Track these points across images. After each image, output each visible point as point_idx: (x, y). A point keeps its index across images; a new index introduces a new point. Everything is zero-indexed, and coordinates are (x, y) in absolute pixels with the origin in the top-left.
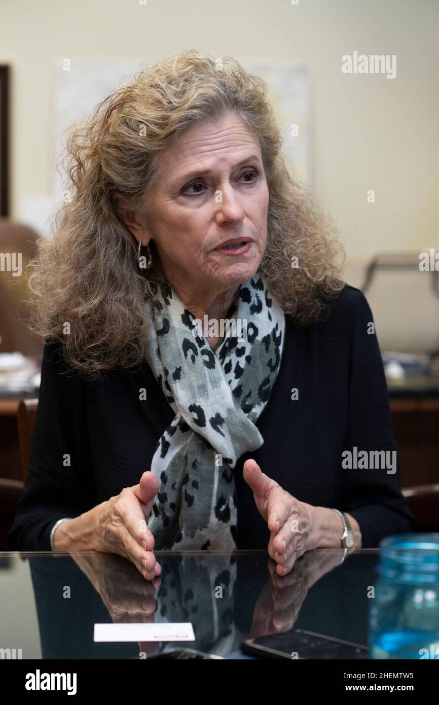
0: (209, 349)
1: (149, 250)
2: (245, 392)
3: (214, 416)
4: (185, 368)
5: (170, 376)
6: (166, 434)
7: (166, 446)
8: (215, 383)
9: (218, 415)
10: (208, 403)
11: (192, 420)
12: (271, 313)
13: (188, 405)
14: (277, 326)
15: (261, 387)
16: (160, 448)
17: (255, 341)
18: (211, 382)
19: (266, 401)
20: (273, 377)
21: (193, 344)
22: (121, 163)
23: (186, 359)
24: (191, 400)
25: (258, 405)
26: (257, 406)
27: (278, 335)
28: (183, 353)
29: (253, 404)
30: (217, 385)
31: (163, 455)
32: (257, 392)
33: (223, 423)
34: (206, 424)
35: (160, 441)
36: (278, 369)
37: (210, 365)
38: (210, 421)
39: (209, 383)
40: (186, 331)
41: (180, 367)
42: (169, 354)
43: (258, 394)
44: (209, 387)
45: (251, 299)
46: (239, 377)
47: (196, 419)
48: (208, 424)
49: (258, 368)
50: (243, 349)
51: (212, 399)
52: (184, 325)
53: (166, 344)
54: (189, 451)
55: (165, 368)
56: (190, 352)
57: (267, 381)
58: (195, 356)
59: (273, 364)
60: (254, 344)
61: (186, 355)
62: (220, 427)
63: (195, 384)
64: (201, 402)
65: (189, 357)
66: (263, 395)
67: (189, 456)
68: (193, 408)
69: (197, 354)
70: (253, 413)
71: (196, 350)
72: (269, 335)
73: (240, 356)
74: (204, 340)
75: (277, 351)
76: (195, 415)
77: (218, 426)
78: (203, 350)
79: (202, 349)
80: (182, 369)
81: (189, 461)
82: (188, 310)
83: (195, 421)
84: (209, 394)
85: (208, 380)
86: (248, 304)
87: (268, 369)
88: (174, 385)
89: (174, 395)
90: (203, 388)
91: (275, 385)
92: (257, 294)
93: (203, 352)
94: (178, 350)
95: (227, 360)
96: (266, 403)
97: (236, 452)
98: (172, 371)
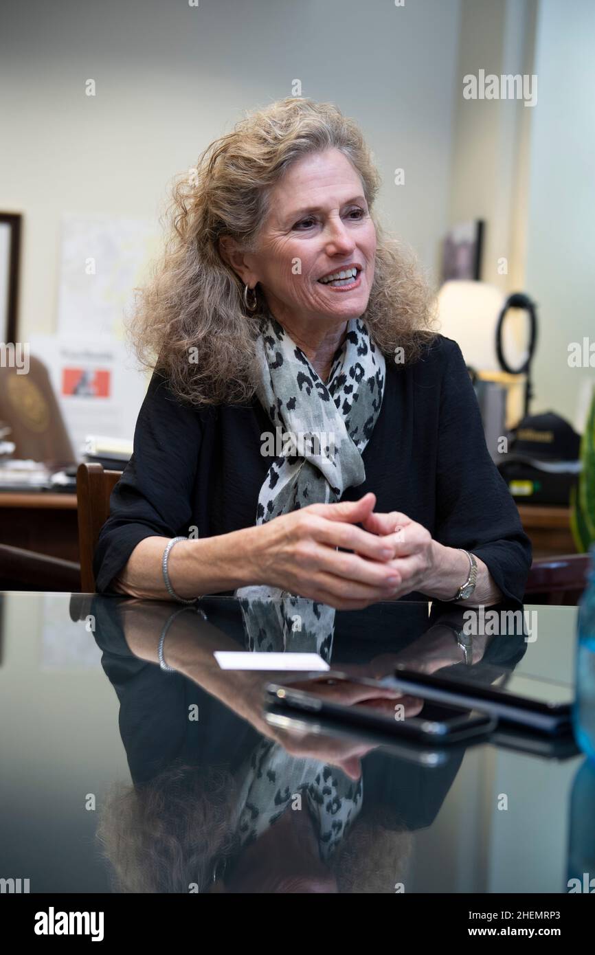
0: (323, 384)
1: (254, 293)
2: (353, 427)
4: (300, 399)
5: (283, 407)
6: (274, 465)
7: (275, 478)
12: (375, 358)
14: (379, 370)
15: (366, 425)
16: (269, 479)
17: (362, 381)
18: (326, 413)
19: (369, 439)
20: (376, 417)
21: (307, 378)
22: (231, 203)
23: (301, 390)
24: (307, 430)
25: (363, 441)
27: (380, 377)
28: (298, 385)
29: (358, 439)
30: (333, 416)
31: (272, 485)
32: (363, 429)
35: (269, 472)
36: (379, 411)
37: (325, 398)
39: (324, 414)
40: (300, 365)
41: (295, 398)
42: (282, 386)
43: (362, 432)
44: (325, 417)
45: (358, 342)
46: (347, 413)
49: (363, 406)
50: (351, 387)
52: (296, 359)
53: (280, 376)
54: (299, 481)
55: (278, 399)
56: (305, 385)
57: (370, 420)
58: (310, 389)
59: (376, 404)
60: (361, 383)
61: (301, 387)
63: (311, 414)
65: (304, 389)
66: (367, 432)
67: (300, 485)
69: (312, 387)
70: (359, 447)
71: (311, 383)
72: (373, 377)
73: (348, 393)
74: (317, 375)
75: (379, 392)
78: (318, 384)
79: (316, 382)
80: (297, 400)
81: (299, 490)
82: (300, 348)
84: (325, 425)
85: (323, 411)
86: (356, 345)
87: (373, 408)
88: (288, 414)
90: (318, 418)
92: (362, 338)
93: (318, 386)
94: (293, 382)
95: (336, 396)
96: (368, 441)
97: (344, 484)
98: (285, 402)
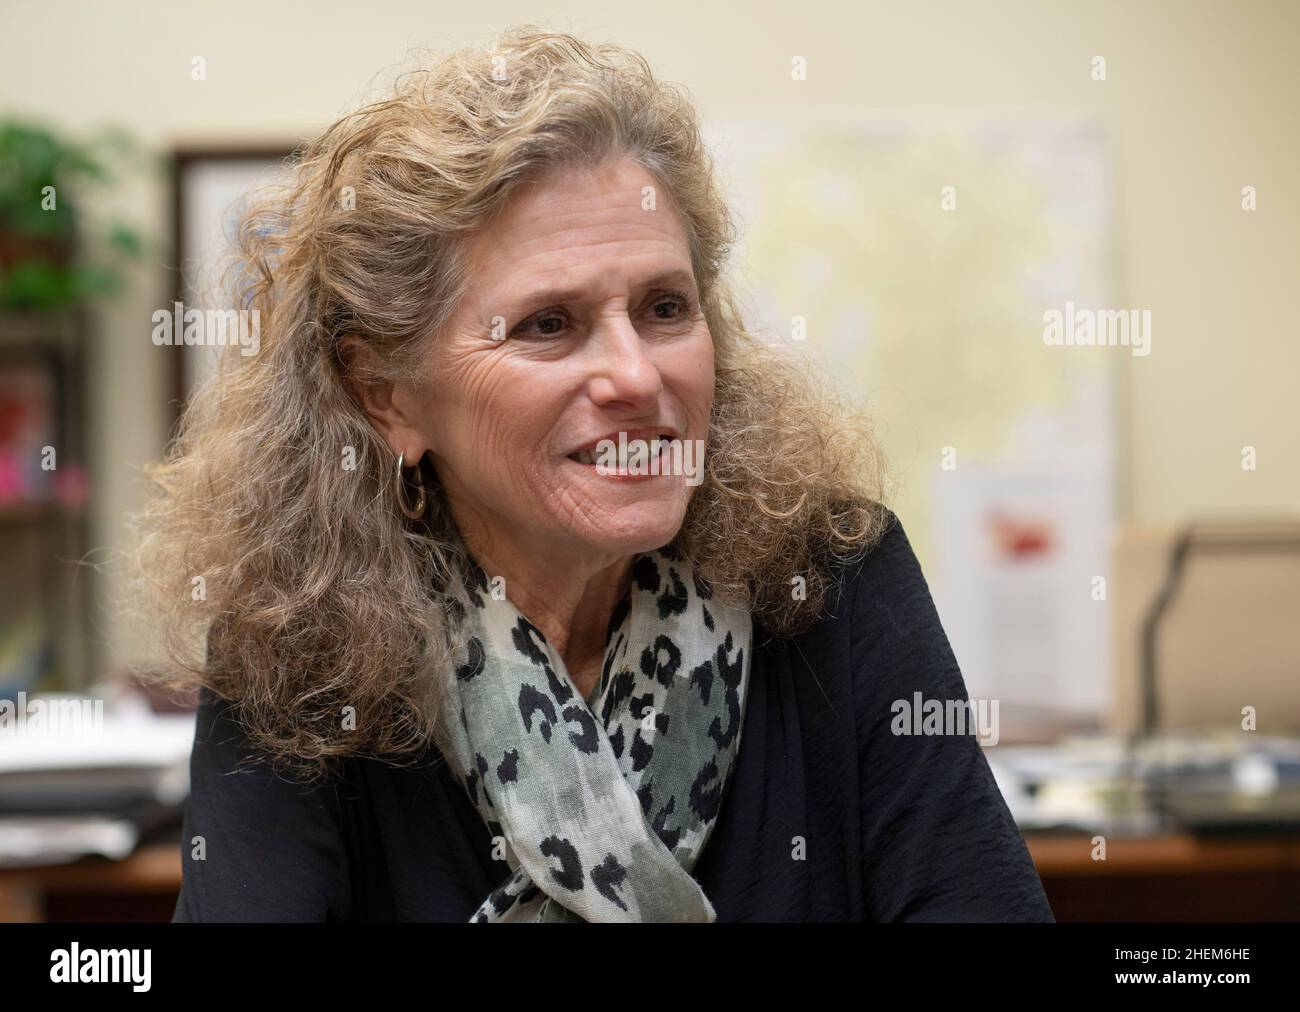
0: (582, 707)
1: (418, 475)
2: (660, 801)
3: (602, 864)
4: (527, 753)
5: (492, 775)
8: (600, 785)
9: (611, 861)
10: (587, 833)
11: (550, 875)
12: (711, 613)
13: (540, 841)
14: (729, 638)
15: (696, 787)
17: (676, 680)
18: (590, 781)
19: (712, 818)
20: (725, 760)
21: (545, 698)
23: (529, 731)
24: (546, 826)
25: (693, 830)
26: (689, 832)
27: (732, 658)
28: (520, 720)
29: (679, 828)
30: (606, 789)
32: (687, 799)
33: (622, 880)
34: (584, 882)
36: (738, 740)
37: (588, 743)
38: (592, 873)
39: (586, 787)
40: (525, 669)
41: (515, 751)
42: (486, 723)
43: (690, 804)
44: (587, 794)
45: (659, 581)
46: (644, 767)
47: (559, 873)
48: (588, 882)
49: (685, 742)
50: (649, 699)
51: (594, 823)
52: (518, 653)
53: (479, 698)
55: (478, 756)
56: (538, 717)
57: (710, 771)
58: (551, 725)
59: (724, 730)
60: (673, 686)
61: (528, 724)
62: (615, 888)
63: (554, 790)
64: (568, 831)
65: (536, 726)
66: (702, 805)
68: (551, 847)
69: (555, 720)
70: (682, 850)
71: (553, 711)
72: (707, 663)
73: (643, 716)
74: (568, 686)
75: (731, 698)
76: (557, 863)
77: (612, 886)
78: (569, 709)
79: (565, 706)
80: (520, 756)
82: (524, 620)
83: (559, 877)
84: (589, 812)
85: (583, 779)
86: (654, 593)
87: (712, 742)
88: (503, 794)
89: (502, 818)
90: (572, 800)
91: (732, 780)
92: (672, 570)
93: (569, 715)
94: (510, 712)
96: (712, 822)
98: (494, 762)
